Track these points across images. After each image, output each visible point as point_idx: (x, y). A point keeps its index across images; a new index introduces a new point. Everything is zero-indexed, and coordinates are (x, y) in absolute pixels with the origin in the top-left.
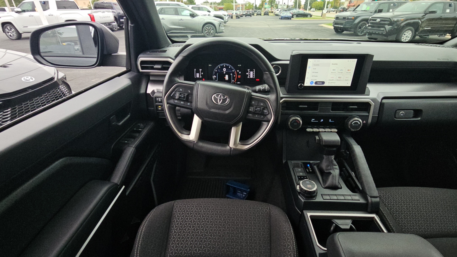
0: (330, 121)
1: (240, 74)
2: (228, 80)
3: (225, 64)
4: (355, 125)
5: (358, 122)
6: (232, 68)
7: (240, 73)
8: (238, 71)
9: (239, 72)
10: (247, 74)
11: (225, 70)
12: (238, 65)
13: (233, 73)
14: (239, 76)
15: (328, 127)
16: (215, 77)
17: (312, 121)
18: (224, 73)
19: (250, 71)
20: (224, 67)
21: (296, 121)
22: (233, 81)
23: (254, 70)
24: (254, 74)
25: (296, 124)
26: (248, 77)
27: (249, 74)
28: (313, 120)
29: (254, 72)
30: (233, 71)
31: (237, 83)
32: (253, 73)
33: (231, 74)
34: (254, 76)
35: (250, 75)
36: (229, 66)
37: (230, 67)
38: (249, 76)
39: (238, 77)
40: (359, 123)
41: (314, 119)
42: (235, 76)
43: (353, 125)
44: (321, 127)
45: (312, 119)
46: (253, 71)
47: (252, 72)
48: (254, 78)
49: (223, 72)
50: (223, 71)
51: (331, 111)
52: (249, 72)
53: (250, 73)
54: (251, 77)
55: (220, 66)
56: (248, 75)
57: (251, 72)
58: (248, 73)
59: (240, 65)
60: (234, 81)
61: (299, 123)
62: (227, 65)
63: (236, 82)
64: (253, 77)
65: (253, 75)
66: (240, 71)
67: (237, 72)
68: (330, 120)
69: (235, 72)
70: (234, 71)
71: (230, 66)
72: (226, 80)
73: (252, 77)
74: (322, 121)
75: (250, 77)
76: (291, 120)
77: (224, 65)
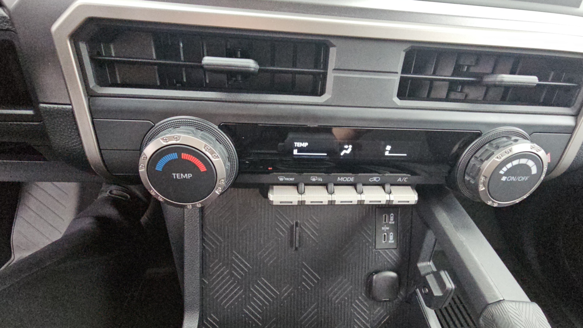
0: (387, 153)
4: (513, 178)
5: (530, 163)
15: (375, 179)
17: (295, 152)
21: (184, 156)
25: (188, 176)
28: (300, 150)
40: (534, 171)
41: (305, 145)
43: (504, 179)
44: (341, 179)
45: (298, 144)
51: (396, 100)
61: (203, 168)
68: (388, 148)
74: (348, 152)
76: (149, 150)
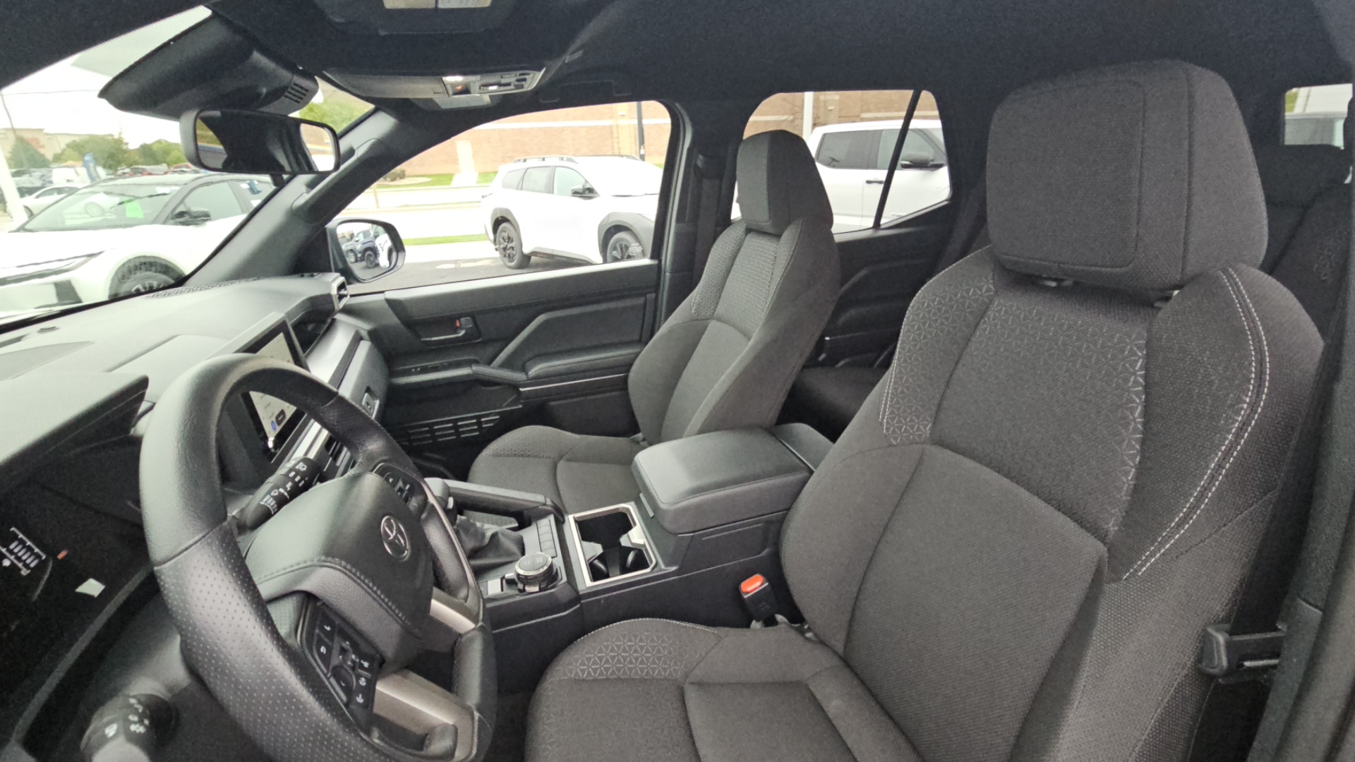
10: (6, 563)
23: (13, 529)
24: (29, 543)
26: (24, 572)
27: (12, 557)
29: (21, 536)
32: (22, 542)
34: (37, 550)
35: (19, 559)
38: (20, 565)
46: (15, 537)
47: (16, 547)
53: (11, 552)
54: (31, 566)
56: (13, 564)
57: (12, 547)
58: (5, 557)
64: (38, 556)
65: (29, 549)
73: (37, 561)
75: (27, 566)
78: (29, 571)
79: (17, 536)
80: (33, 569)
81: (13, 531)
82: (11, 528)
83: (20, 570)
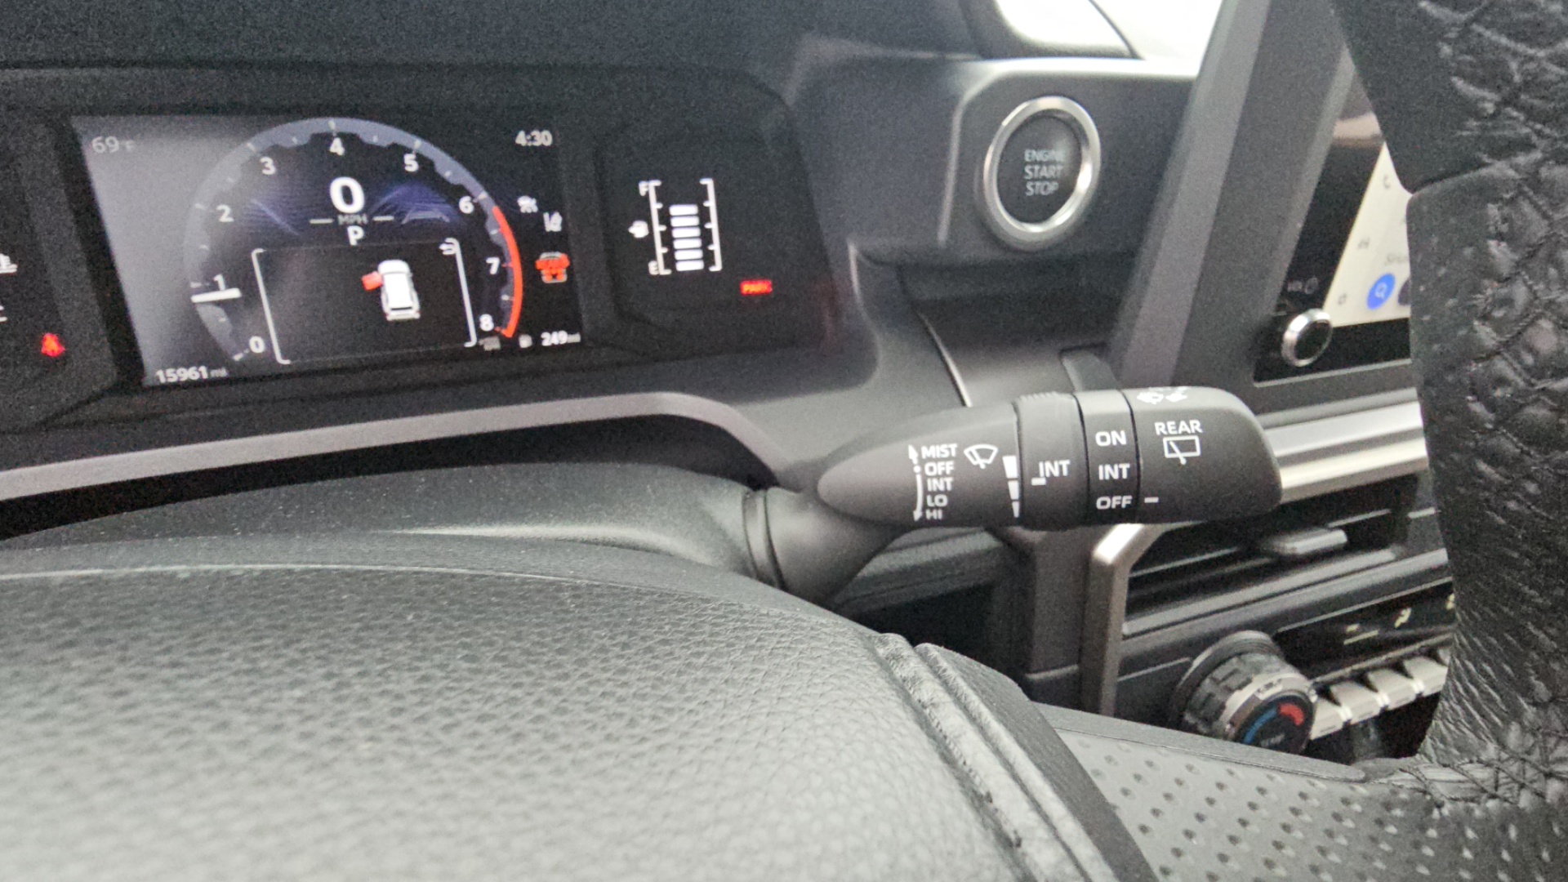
1: (556, 242)
2: (414, 314)
3: (333, 124)
6: (450, 170)
7: (554, 223)
8: (527, 204)
9: (536, 220)
10: (639, 230)
11: (347, 195)
12: (521, 139)
13: (473, 233)
14: (553, 266)
16: (235, 293)
18: (355, 235)
19: (667, 197)
20: (341, 167)
22: (487, 322)
23: (708, 182)
24: (713, 225)
26: (657, 268)
27: (658, 229)
29: (711, 204)
30: (466, 205)
31: (537, 340)
32: (704, 215)
33: (451, 247)
34: (715, 247)
35: (668, 239)
36: (399, 151)
37: (411, 164)
38: (661, 251)
39: (538, 274)
42: (494, 263)
46: (698, 197)
47: (684, 215)
48: (717, 267)
49: (342, 231)
50: (334, 212)
52: (655, 206)
53: (665, 218)
54: (681, 267)
55: (270, 152)
56: (649, 239)
57: (675, 210)
58: (646, 217)
59: (543, 138)
60: (499, 320)
62: (377, 134)
63: (518, 332)
64: (708, 258)
65: (706, 237)
66: (546, 206)
67: (514, 217)
69: (494, 212)
70: (477, 206)
71: (418, 143)
72: (392, 316)
73: (699, 266)
75: (670, 261)
77: (327, 138)
78: (668, 272)
79: (706, 198)
80: (677, 275)
81: (705, 187)
82: (708, 176)
83: (653, 257)
